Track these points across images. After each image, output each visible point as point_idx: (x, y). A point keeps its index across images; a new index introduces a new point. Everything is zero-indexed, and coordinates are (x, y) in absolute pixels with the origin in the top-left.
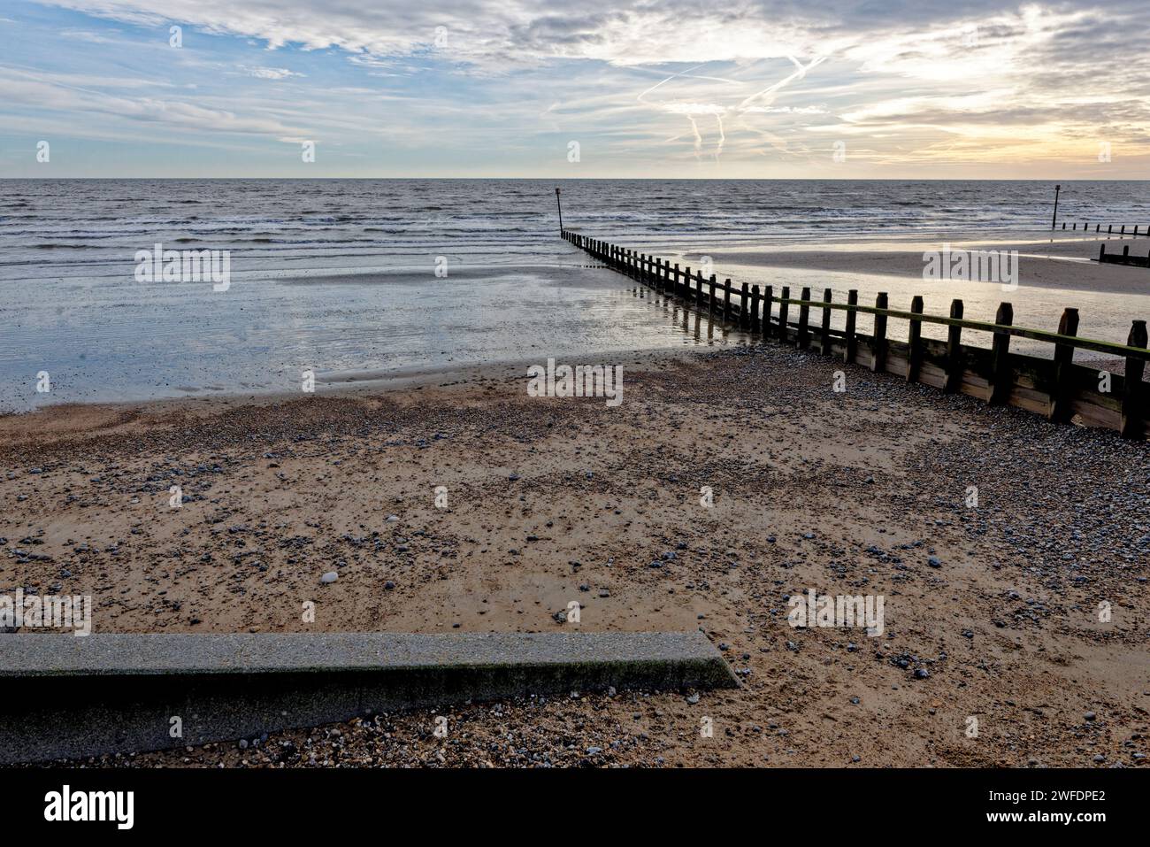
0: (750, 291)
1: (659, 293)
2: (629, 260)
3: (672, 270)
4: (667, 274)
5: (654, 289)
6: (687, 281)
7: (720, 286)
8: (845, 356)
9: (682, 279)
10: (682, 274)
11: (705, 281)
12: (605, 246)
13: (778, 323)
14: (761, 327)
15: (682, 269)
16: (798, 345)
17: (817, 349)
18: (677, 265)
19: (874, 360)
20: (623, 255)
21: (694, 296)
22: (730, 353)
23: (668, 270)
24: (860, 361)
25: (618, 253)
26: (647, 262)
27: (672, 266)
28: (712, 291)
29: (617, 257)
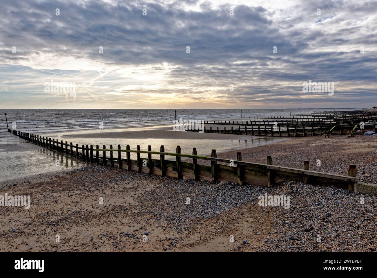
0: (85, 148)
1: (51, 151)
2: (38, 139)
3: (55, 142)
4: (54, 144)
5: (49, 149)
6: (62, 145)
7: (74, 147)
8: (119, 167)
9: (59, 145)
10: (60, 143)
11: (68, 145)
12: (28, 134)
13: (96, 158)
14: (90, 160)
15: (60, 141)
16: (103, 164)
17: (109, 165)
18: (57, 140)
19: (127, 167)
20: (35, 138)
21: (65, 151)
22: (78, 170)
23: (54, 142)
24: (124, 168)
25: (33, 137)
26: (45, 140)
27: (55, 140)
28: (71, 148)
29: (33, 138)
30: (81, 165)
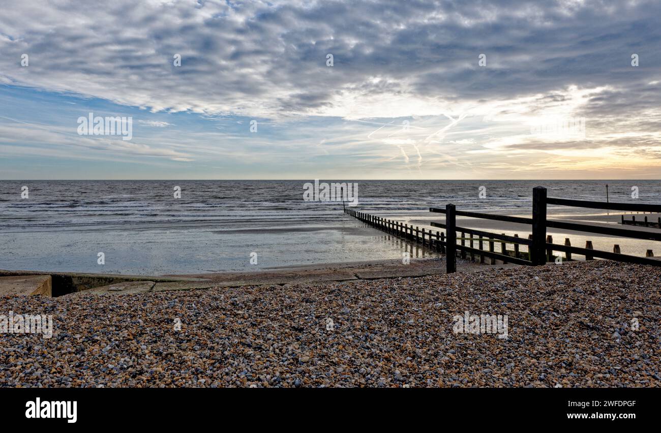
0: (440, 235)
1: (398, 238)
2: (382, 223)
3: (404, 227)
4: (402, 229)
5: (395, 236)
6: (411, 232)
7: (427, 234)
8: (480, 260)
9: (409, 231)
10: (409, 229)
11: (420, 231)
12: (369, 216)
15: (409, 226)
16: (461, 257)
17: (469, 258)
18: (406, 225)
19: (490, 260)
20: (379, 221)
21: (415, 239)
22: (432, 260)
23: (402, 227)
24: (486, 262)
25: (376, 220)
27: (404, 225)
28: (423, 236)
29: (376, 222)
30: (434, 256)
